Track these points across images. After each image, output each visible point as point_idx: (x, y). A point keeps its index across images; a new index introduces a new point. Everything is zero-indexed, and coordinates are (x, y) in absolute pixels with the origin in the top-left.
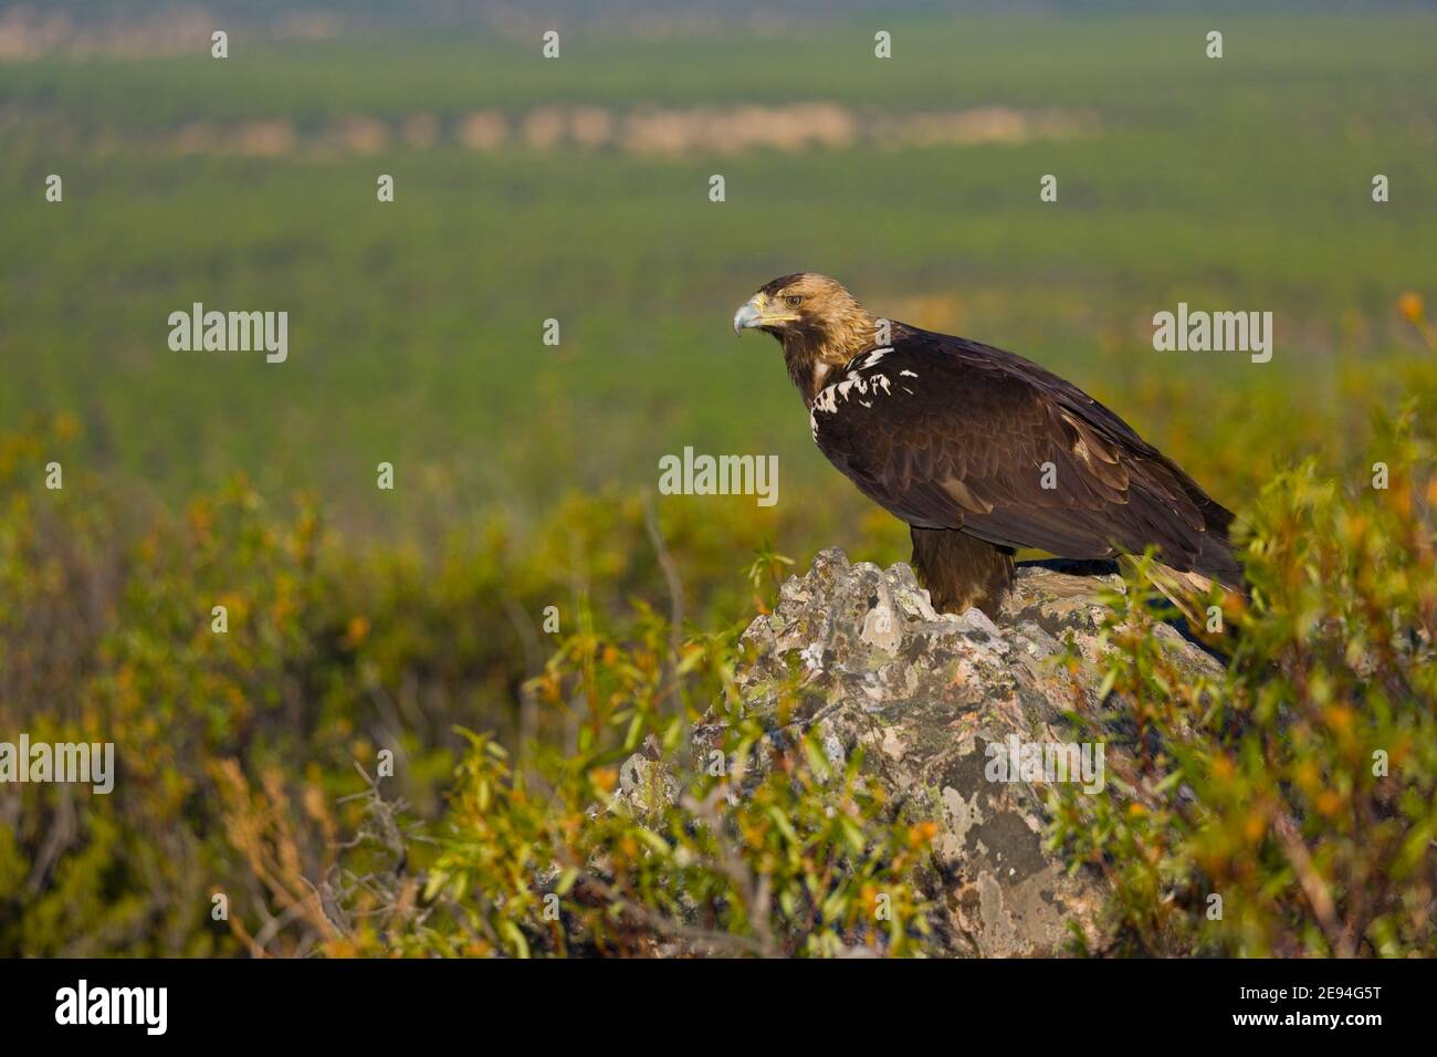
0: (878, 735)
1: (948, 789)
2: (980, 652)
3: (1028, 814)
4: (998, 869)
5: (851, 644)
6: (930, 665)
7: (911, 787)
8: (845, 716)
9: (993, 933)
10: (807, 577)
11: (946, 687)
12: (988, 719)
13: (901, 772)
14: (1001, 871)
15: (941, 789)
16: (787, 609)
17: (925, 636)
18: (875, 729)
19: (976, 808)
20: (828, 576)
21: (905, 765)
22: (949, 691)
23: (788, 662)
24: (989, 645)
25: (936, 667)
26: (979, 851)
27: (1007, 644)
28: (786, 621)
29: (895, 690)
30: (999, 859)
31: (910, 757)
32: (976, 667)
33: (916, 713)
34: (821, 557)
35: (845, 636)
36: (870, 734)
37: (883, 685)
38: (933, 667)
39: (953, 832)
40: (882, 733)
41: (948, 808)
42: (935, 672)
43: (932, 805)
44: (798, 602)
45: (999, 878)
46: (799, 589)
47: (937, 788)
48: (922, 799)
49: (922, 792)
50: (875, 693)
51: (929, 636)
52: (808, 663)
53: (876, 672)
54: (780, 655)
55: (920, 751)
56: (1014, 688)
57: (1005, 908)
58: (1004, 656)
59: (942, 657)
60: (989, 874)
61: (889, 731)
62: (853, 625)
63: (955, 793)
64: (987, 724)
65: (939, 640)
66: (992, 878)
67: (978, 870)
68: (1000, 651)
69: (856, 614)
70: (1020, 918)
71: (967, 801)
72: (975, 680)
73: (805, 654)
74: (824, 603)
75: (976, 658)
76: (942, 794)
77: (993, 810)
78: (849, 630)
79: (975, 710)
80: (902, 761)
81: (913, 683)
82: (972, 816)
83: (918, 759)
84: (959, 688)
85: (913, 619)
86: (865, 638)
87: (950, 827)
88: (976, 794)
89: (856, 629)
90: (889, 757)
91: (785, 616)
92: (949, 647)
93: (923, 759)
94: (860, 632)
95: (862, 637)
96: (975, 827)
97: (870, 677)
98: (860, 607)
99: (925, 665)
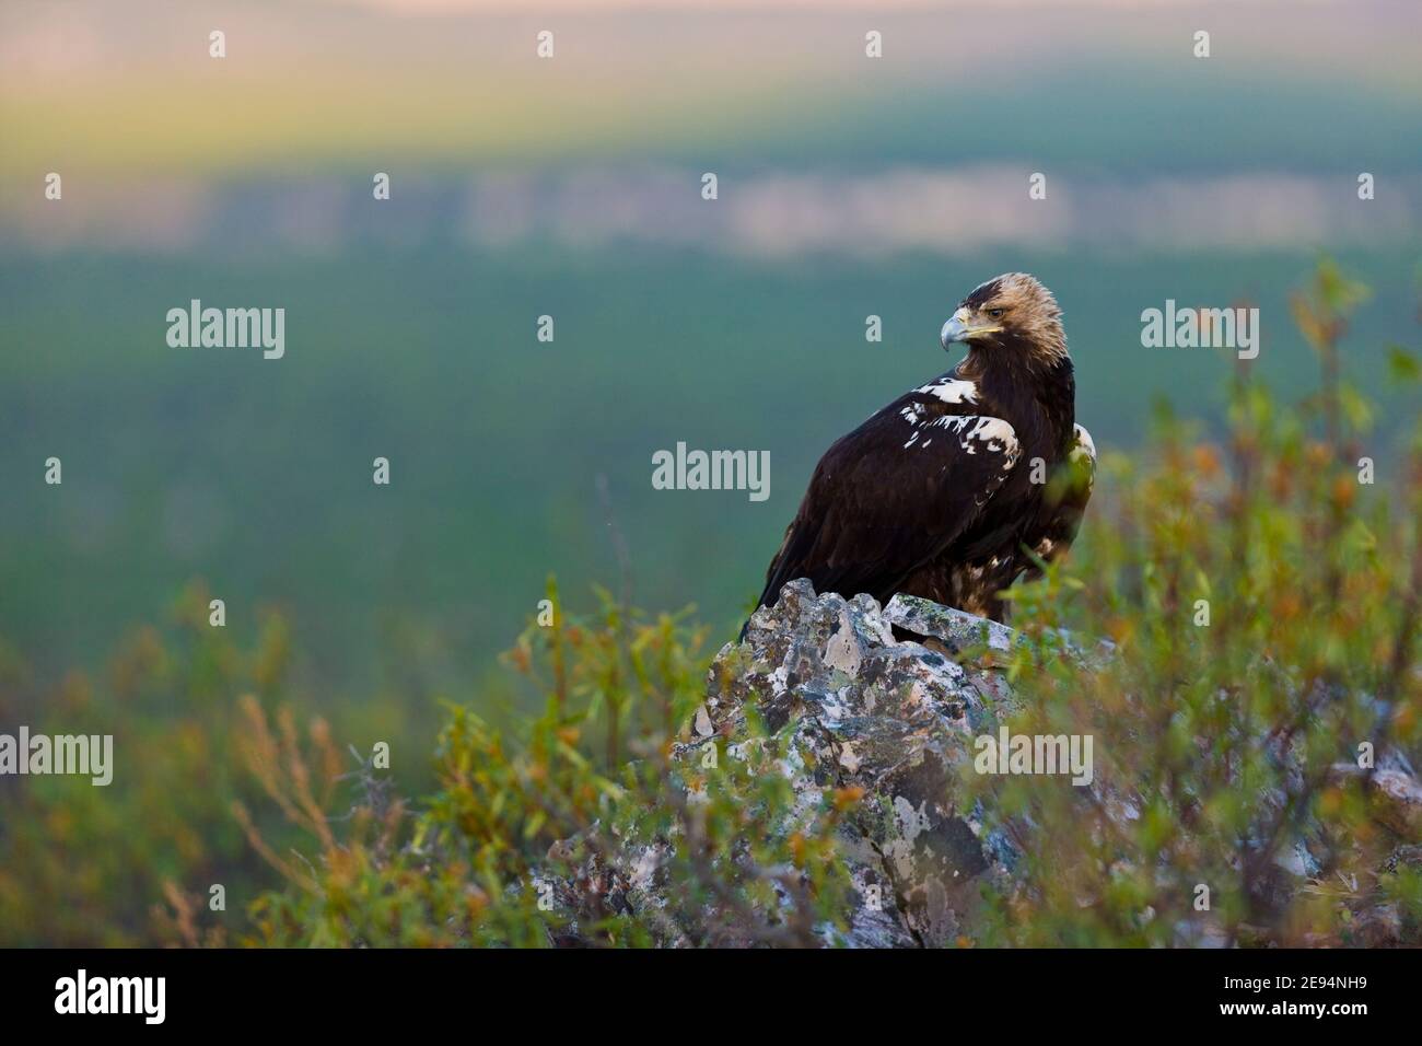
0: (836, 749)
1: (899, 799)
2: (934, 675)
3: (971, 820)
4: (943, 871)
5: (814, 667)
6: (887, 686)
7: (865, 797)
8: (804, 731)
9: (938, 931)
10: (776, 606)
11: (902, 707)
12: (937, 734)
13: (857, 783)
14: (946, 873)
15: (893, 798)
16: (756, 636)
17: (883, 659)
18: (833, 744)
19: (924, 815)
20: (796, 605)
21: (861, 777)
22: (904, 710)
23: (755, 685)
24: (943, 668)
25: (892, 688)
26: (926, 855)
27: (960, 668)
28: (755, 648)
29: (853, 710)
30: (944, 862)
31: (865, 770)
32: (930, 688)
33: (872, 729)
34: (788, 588)
35: (809, 660)
36: (828, 748)
37: (842, 704)
38: (889, 688)
39: (904, 838)
40: (840, 747)
41: (899, 816)
42: (891, 693)
43: (884, 813)
44: (766, 631)
45: (944, 879)
46: (767, 617)
47: (889, 797)
48: (875, 809)
49: (875, 801)
50: (835, 711)
51: (887, 660)
52: (774, 687)
53: (836, 693)
54: (748, 679)
55: (875, 765)
56: (963, 708)
57: (949, 907)
58: (956, 679)
59: (898, 679)
60: (935, 876)
61: (846, 746)
62: (816, 650)
63: (905, 802)
64: (937, 738)
65: (895, 663)
66: (937, 880)
67: (925, 873)
68: (953, 674)
69: (819, 640)
70: (963, 916)
71: (916, 809)
72: (928, 699)
73: (771, 677)
74: (790, 630)
75: (929, 680)
76: (893, 804)
77: (939, 816)
78: (812, 654)
79: (926, 726)
80: (857, 774)
81: (871, 703)
82: (921, 823)
83: (872, 772)
84: (913, 707)
85: (873, 645)
86: (827, 662)
87: (901, 834)
88: (924, 803)
89: (819, 653)
90: (846, 770)
91: (753, 643)
92: (905, 670)
93: (877, 771)
94: (823, 656)
95: (824, 661)
96: (923, 832)
97: (830, 697)
98: (823, 632)
99: (882, 687)
